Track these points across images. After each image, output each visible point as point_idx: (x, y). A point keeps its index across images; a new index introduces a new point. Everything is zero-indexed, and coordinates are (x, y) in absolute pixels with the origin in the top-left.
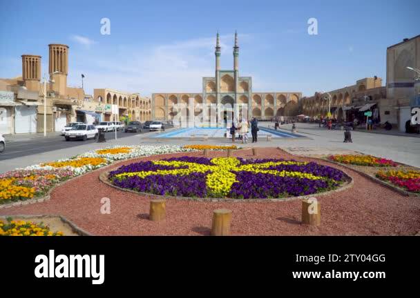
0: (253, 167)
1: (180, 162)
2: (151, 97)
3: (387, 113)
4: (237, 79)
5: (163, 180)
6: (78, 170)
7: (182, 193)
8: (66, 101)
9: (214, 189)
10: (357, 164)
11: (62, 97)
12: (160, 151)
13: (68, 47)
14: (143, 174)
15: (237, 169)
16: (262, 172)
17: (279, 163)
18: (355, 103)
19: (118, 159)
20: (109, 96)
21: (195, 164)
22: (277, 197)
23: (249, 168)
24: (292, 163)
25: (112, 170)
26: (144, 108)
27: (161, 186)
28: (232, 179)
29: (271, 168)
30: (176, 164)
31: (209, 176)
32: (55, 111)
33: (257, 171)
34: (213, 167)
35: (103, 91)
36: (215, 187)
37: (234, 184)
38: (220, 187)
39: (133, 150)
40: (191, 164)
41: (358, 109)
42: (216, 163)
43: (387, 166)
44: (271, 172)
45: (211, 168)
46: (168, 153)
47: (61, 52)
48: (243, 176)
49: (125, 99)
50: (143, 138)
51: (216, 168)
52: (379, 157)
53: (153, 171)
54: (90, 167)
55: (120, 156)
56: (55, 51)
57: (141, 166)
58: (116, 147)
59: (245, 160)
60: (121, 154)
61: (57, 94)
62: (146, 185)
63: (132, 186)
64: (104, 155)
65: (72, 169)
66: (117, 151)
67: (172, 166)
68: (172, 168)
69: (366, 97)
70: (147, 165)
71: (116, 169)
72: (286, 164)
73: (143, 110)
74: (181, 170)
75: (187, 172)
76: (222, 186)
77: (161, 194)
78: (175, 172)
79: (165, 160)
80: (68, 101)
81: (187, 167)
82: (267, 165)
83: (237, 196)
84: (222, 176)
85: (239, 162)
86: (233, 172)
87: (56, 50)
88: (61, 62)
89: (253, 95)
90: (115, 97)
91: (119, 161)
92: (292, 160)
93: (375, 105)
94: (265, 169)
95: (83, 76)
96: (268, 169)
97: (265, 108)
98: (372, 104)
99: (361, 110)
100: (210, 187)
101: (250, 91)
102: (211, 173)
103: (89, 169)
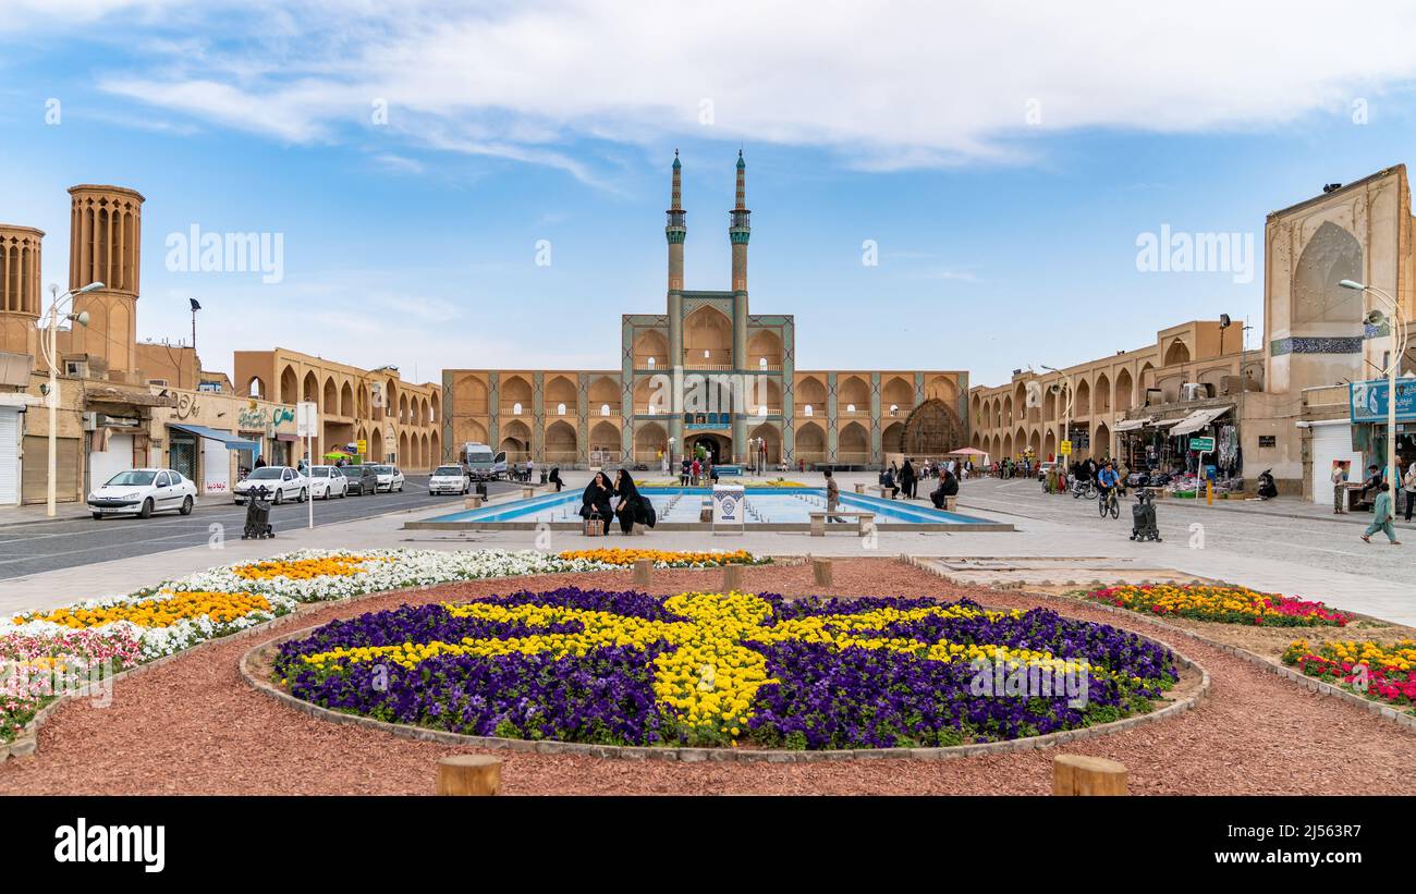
0: (826, 628)
1: (547, 610)
2: (439, 382)
3: (1267, 442)
4: (743, 323)
5: (487, 677)
6: (158, 636)
7: (564, 725)
8: (131, 390)
9: (685, 711)
10: (1200, 618)
11: (117, 377)
12: (472, 568)
13: (142, 200)
14: (410, 655)
15: (764, 636)
16: (862, 643)
17: (918, 614)
18: (1152, 409)
19: (315, 598)
20: (288, 374)
21: (605, 616)
22: (935, 743)
23: (810, 629)
24: (968, 614)
25: (291, 636)
26: (414, 423)
27: (479, 701)
28: (749, 672)
29: (895, 630)
30: (535, 615)
31: (662, 660)
32: (93, 426)
33: (844, 643)
34: (674, 627)
35: (268, 358)
36: (690, 702)
37: (763, 693)
38: (710, 703)
39: (373, 566)
40: (593, 614)
41: (1166, 428)
42: (682, 613)
43: (1312, 624)
44: (896, 645)
45: (671, 632)
46: (501, 574)
47: (116, 214)
48: (794, 661)
49: (346, 389)
50: (409, 526)
51: (687, 631)
52: (1273, 591)
53: (449, 641)
54: (207, 627)
55: (321, 584)
56: (91, 212)
57: (400, 623)
58: (311, 554)
59: (788, 601)
60: (327, 580)
61: (99, 367)
62: (419, 697)
63: (365, 701)
64: (262, 580)
65: (137, 632)
66: (311, 569)
67: (521, 622)
68: (521, 631)
69: (1191, 386)
70: (423, 622)
71: (305, 632)
72: (946, 614)
73: (409, 430)
74: (555, 639)
75: (581, 645)
76: (716, 698)
77: (480, 730)
78: (531, 646)
79: (493, 600)
80: (140, 392)
81: (575, 628)
82: (876, 619)
83: (780, 738)
84: (713, 659)
85: (768, 609)
86: (754, 646)
87: (97, 207)
88: (115, 249)
89: (798, 380)
90: (310, 379)
91: (318, 605)
92: (964, 603)
93: (1226, 415)
94: (871, 634)
95: (195, 305)
96: (883, 633)
97: (842, 424)
98: (1217, 412)
99: (1176, 431)
100: (673, 701)
101: (786, 365)
102: (671, 649)
103: (204, 635)
